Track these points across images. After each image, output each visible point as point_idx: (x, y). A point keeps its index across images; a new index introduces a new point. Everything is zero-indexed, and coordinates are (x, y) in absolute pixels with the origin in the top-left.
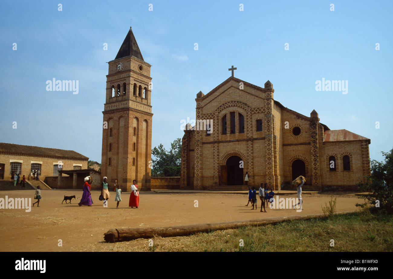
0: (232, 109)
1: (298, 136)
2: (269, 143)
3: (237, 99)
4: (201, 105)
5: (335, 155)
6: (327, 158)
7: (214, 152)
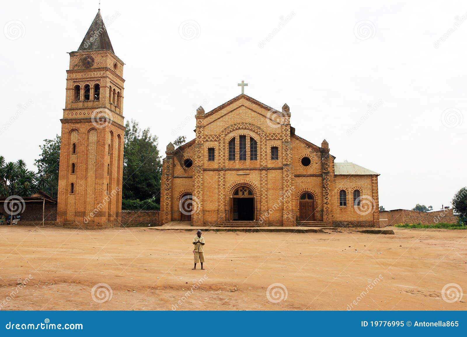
0: (242, 132)
1: (308, 166)
2: (287, 174)
3: (249, 120)
4: (203, 123)
5: (346, 189)
6: (337, 192)
7: (219, 181)
